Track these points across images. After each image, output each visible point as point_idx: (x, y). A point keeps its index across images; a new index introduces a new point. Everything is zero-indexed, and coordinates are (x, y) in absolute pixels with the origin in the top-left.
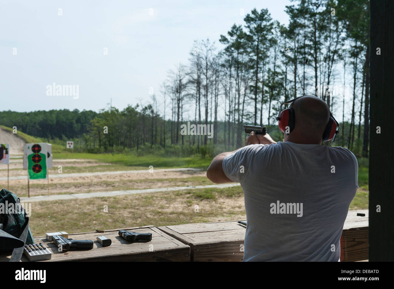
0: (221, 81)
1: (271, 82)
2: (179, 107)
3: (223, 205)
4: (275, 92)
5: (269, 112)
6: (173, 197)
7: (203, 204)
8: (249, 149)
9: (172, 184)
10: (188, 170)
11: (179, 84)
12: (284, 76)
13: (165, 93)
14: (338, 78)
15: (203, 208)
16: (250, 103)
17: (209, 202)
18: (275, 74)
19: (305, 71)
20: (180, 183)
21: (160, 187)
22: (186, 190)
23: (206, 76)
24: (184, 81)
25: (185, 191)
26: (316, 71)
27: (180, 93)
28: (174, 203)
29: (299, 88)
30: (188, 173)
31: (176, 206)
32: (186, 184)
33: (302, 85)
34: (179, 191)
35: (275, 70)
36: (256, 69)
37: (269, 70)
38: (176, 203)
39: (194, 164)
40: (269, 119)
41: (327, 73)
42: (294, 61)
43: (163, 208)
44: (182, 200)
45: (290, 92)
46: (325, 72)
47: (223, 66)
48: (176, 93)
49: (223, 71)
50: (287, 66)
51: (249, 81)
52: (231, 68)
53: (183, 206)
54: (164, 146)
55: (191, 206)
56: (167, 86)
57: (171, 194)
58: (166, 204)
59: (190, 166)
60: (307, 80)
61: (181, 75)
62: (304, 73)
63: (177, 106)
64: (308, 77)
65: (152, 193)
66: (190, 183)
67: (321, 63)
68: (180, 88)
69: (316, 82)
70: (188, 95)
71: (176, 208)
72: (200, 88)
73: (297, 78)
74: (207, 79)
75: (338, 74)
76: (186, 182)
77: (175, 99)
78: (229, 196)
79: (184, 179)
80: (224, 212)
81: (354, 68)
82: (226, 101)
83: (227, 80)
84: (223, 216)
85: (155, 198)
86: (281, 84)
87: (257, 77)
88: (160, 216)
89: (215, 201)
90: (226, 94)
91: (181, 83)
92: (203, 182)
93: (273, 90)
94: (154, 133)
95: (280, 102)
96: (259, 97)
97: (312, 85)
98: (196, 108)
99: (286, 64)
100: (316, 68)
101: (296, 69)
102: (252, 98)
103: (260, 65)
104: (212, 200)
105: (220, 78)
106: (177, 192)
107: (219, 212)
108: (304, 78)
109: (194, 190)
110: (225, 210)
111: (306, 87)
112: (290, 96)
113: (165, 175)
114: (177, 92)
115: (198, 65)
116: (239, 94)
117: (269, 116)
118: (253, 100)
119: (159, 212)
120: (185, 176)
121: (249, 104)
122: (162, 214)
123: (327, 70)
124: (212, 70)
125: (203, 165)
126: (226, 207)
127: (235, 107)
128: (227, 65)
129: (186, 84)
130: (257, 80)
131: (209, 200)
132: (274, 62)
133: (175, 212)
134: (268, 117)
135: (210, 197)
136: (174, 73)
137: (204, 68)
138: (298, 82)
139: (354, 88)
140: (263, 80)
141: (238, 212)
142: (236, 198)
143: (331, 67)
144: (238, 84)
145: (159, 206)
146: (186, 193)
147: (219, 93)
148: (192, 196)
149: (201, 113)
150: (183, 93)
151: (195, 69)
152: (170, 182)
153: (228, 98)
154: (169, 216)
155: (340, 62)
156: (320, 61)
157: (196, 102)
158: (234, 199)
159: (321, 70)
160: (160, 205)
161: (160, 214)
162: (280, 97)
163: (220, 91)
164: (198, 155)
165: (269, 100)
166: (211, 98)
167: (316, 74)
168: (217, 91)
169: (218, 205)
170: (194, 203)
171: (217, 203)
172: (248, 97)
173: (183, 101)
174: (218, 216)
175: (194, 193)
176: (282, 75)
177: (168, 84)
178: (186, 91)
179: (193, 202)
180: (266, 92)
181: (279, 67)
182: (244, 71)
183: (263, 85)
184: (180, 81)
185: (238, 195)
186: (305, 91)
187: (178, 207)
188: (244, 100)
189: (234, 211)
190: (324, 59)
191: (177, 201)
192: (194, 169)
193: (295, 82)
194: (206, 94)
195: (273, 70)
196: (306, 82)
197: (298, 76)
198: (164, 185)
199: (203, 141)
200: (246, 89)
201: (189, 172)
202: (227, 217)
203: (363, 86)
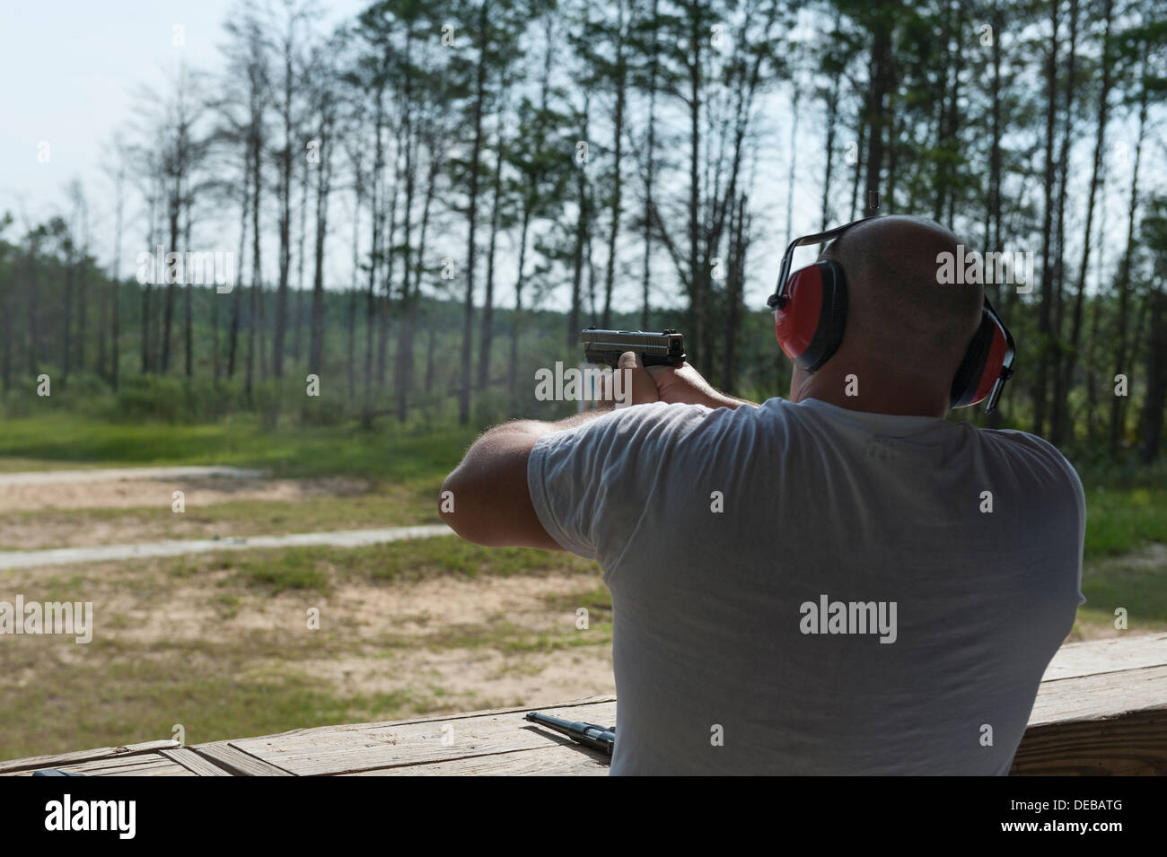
0: (340, 137)
1: (533, 148)
2: (175, 231)
3: (358, 610)
4: (544, 188)
5: (522, 261)
6: (162, 580)
7: (280, 610)
8: (652, 423)
9: (154, 528)
10: (215, 476)
11: (179, 142)
12: (577, 130)
13: (121, 175)
14: (769, 146)
15: (280, 624)
16: (449, 224)
17: (306, 599)
18: (548, 118)
19: (656, 114)
20: (185, 527)
21: (105, 543)
22: (214, 553)
23: (286, 115)
24: (199, 132)
25: (209, 559)
26: (695, 117)
27: (179, 175)
28: (168, 607)
29: (630, 175)
30: (214, 488)
31: (175, 616)
32: (210, 528)
33: (641, 167)
34: (182, 558)
35: (545, 103)
36: (474, 98)
37: (526, 104)
38: (176, 604)
39: (234, 449)
40: (519, 287)
41: (733, 124)
42: (613, 75)
43: (123, 627)
44: (197, 593)
45: (600, 192)
46: (726, 123)
47: (352, 79)
48: (165, 176)
49: (352, 101)
50: (590, 95)
51: (448, 143)
52: (380, 91)
53: (201, 616)
54: (113, 380)
55: (233, 615)
56: (132, 149)
57: (152, 569)
58: (137, 608)
59: (221, 457)
60: (660, 146)
61: (188, 107)
62: (652, 119)
63: (166, 224)
64: (665, 138)
65: (76, 566)
66: (223, 527)
67: (713, 88)
68: (180, 157)
69: (695, 158)
70: (210, 185)
71: (175, 626)
72: (258, 162)
73: (624, 140)
74: (289, 126)
75: (770, 132)
76: (207, 521)
77: (161, 199)
78: (381, 578)
79: (198, 509)
80: (365, 642)
81: (827, 112)
82: (357, 212)
83: (364, 135)
84: (361, 655)
85: (87, 587)
86: (569, 158)
87: (478, 129)
88: (111, 656)
89: (328, 596)
90: (359, 189)
91: (187, 138)
92: (276, 521)
93: (538, 179)
94: (74, 328)
95: (561, 224)
96: (485, 203)
97: (677, 167)
98: (243, 236)
99: (588, 84)
100: (695, 105)
101: (621, 104)
102: (455, 208)
103: (491, 83)
104: (313, 592)
105: (339, 125)
106: (176, 563)
107: (346, 638)
108: (651, 139)
109: (245, 553)
110: (366, 632)
111: (657, 172)
112: (598, 204)
113: (122, 493)
114: (170, 172)
115: (257, 74)
116: (410, 190)
117: (521, 277)
118: (461, 215)
119: (109, 644)
120: (203, 499)
121: (444, 229)
122: (120, 648)
123: (731, 113)
124: (308, 94)
125: (272, 454)
126: (372, 619)
127: (391, 239)
128: (367, 76)
129: (207, 142)
130: (480, 142)
131: (303, 593)
132: (543, 74)
133: (172, 640)
134: (515, 278)
135: (307, 580)
136: (157, 99)
137: (279, 87)
138: (626, 154)
139: (827, 187)
140: (502, 140)
141: (418, 638)
142: (407, 586)
143: (749, 102)
144: (405, 150)
145: (107, 619)
146: (213, 567)
147: (333, 183)
148: (238, 576)
149: (264, 257)
150: (194, 178)
151: (244, 88)
152: (145, 521)
153: (369, 202)
154: (149, 656)
155: (779, 87)
156: (709, 80)
157: (245, 214)
158: (400, 588)
159: (713, 113)
160: (112, 614)
161: (113, 650)
162: (562, 208)
163: (336, 176)
164: (250, 416)
165: (521, 215)
166: (304, 201)
167: (695, 126)
168: (325, 174)
169: (340, 613)
170: (246, 605)
171: (336, 606)
172: (443, 200)
173: (194, 209)
174: (343, 655)
175: (245, 566)
176: (570, 125)
177: (134, 138)
178: (205, 169)
179: (242, 600)
180: (514, 186)
181: (560, 93)
182: (428, 105)
183: (499, 160)
184: (183, 128)
185: (414, 574)
186: (653, 187)
187: (181, 621)
188: (426, 214)
189: (402, 636)
190: (725, 77)
191: (180, 599)
192: (235, 472)
193: (618, 154)
194: (284, 182)
195: (537, 104)
196: (657, 155)
197: (629, 132)
198: (122, 534)
199: (270, 365)
200: (435, 170)
201: (214, 483)
202: (376, 657)
203: (856, 180)
